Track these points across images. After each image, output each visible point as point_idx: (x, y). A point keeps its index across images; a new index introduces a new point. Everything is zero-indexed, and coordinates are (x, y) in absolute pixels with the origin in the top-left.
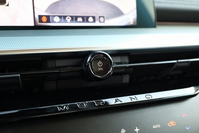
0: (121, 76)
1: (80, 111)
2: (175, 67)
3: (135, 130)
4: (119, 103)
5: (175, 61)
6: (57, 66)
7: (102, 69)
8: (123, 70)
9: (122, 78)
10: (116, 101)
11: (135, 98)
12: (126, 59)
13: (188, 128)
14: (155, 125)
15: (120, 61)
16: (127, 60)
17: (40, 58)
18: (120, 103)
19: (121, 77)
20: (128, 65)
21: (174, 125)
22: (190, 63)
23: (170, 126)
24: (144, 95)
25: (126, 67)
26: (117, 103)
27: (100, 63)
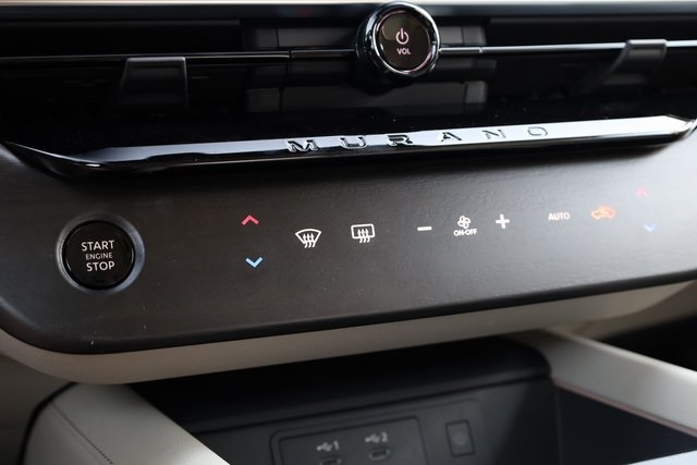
0: (462, 82)
1: (346, 155)
2: (619, 60)
3: (498, 222)
4: (452, 142)
5: (621, 45)
6: (281, 45)
7: (407, 52)
8: (467, 64)
9: (466, 88)
10: (445, 137)
11: (498, 133)
12: (479, 36)
13: (650, 226)
14: (555, 211)
15: (460, 41)
16: (480, 38)
17: (237, 22)
18: (455, 142)
19: (463, 85)
20: (481, 50)
21: (610, 217)
22: (665, 51)
23: (598, 218)
24: (525, 127)
25: (476, 55)
26: (447, 142)
27: (401, 35)
